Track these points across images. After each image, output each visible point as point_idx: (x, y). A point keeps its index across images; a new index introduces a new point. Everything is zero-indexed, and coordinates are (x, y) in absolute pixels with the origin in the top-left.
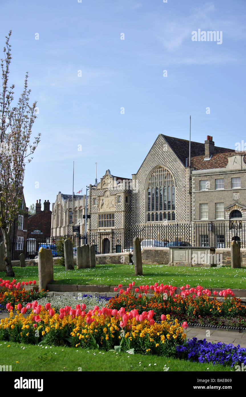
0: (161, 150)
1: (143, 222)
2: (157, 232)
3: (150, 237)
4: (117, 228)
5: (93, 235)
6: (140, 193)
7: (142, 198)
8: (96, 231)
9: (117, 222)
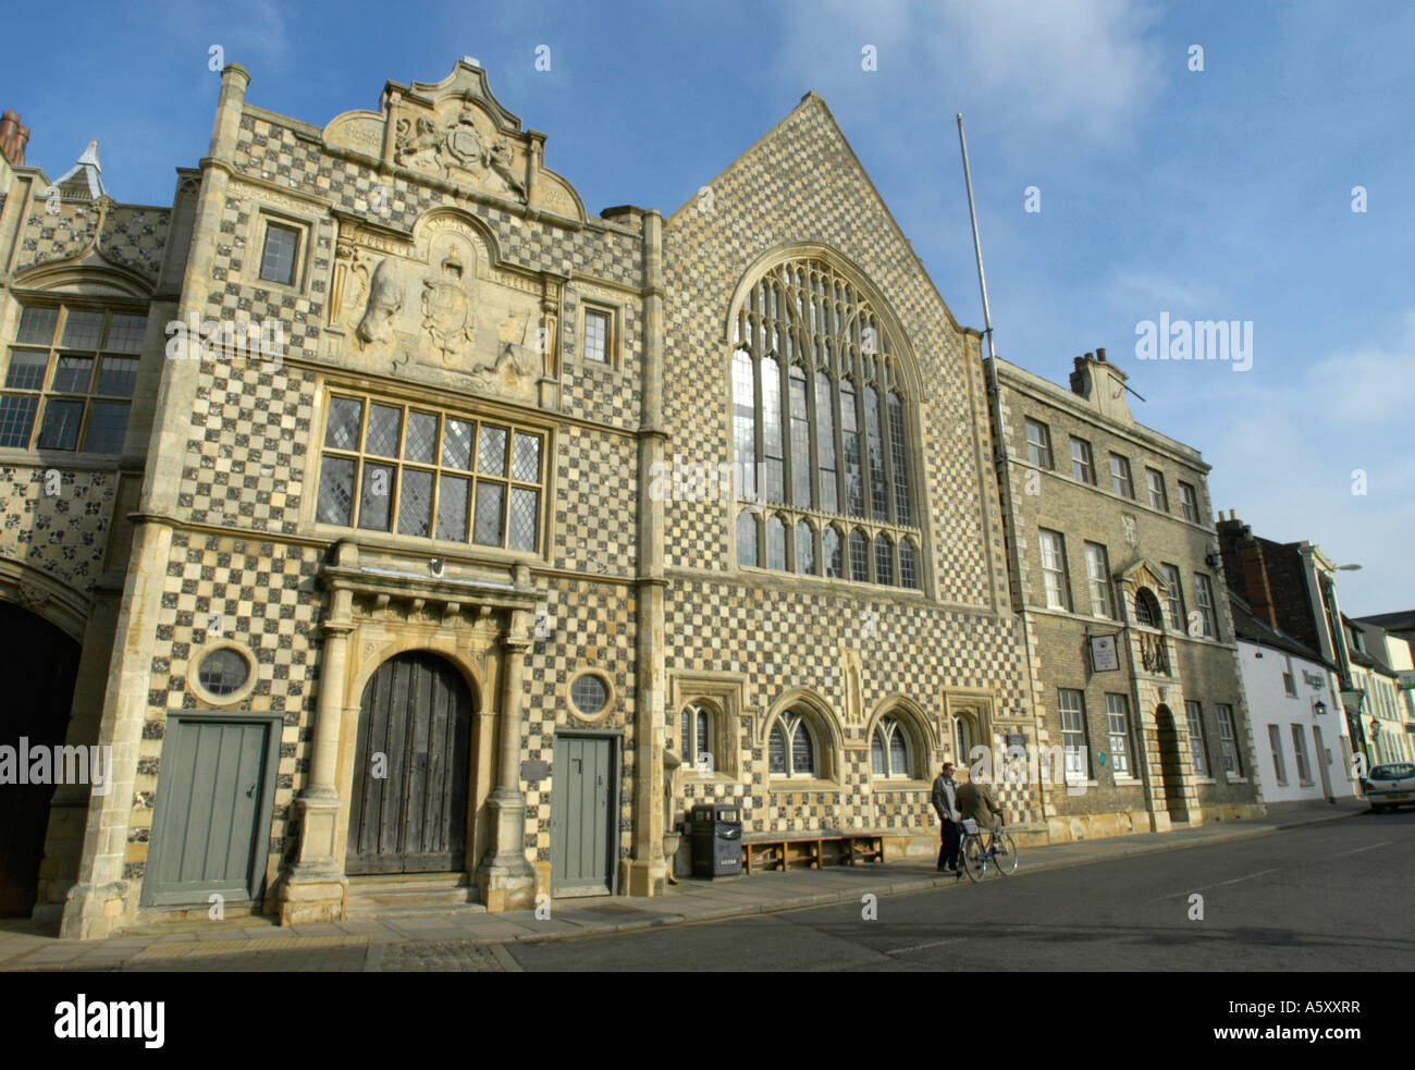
1: (716, 565)
2: (833, 651)
3: (787, 680)
4: (582, 565)
5: (219, 591)
6: (693, 358)
7: (708, 396)
8: (272, 549)
9: (580, 518)
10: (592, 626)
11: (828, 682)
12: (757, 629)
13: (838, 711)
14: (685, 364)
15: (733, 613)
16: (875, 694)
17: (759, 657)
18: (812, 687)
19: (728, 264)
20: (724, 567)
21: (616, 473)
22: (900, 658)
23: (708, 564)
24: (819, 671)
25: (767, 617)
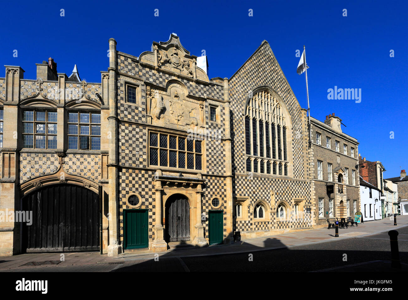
1: (242, 172)
2: (269, 191)
3: (258, 198)
4: (213, 173)
5: (130, 182)
6: (236, 119)
8: (141, 172)
9: (212, 161)
10: (216, 187)
11: (267, 198)
12: (252, 186)
13: (269, 204)
14: (234, 121)
15: (246, 183)
16: (278, 200)
17: (252, 193)
18: (264, 199)
19: (244, 93)
20: (244, 172)
21: (220, 150)
22: (284, 192)
23: (240, 172)
24: (265, 196)
25: (254, 183)
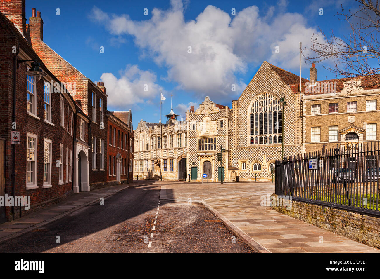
0: (266, 77)
1: (245, 146)
2: (262, 155)
3: (254, 159)
6: (242, 119)
7: (244, 123)
9: (219, 146)
11: (260, 159)
13: (262, 162)
14: (241, 120)
16: (268, 160)
17: (250, 156)
20: (246, 146)
21: (223, 140)
23: (244, 146)
24: (259, 158)
25: (252, 151)
